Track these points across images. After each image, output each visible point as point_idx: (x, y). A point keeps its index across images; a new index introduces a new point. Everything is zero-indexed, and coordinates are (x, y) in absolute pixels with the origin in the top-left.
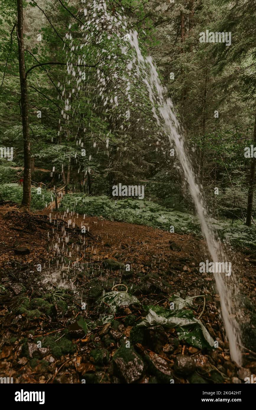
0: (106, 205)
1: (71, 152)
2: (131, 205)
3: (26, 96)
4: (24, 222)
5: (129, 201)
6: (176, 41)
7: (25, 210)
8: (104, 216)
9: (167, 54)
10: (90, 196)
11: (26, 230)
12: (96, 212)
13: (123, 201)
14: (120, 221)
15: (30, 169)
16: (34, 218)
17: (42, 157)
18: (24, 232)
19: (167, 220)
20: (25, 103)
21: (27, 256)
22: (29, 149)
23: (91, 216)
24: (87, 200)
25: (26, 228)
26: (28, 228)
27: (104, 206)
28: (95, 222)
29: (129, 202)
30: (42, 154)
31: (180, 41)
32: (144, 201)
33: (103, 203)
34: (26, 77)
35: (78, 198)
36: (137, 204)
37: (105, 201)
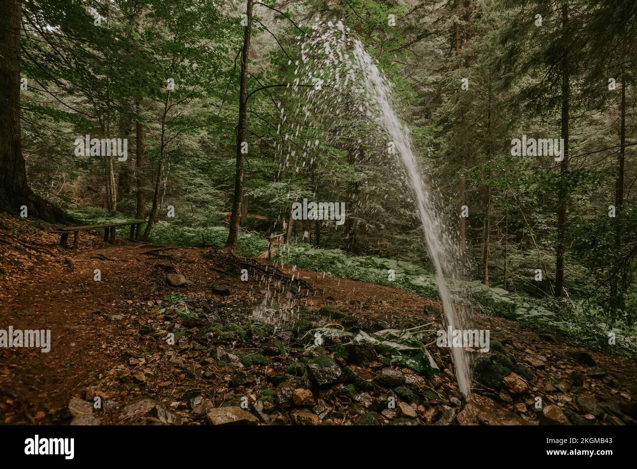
0: (339, 261)
1: (295, 192)
2: (375, 263)
3: (244, 121)
4: (228, 264)
5: (373, 258)
6: (450, 55)
7: (230, 250)
8: (332, 272)
9: (438, 71)
10: (317, 248)
11: (229, 273)
12: (322, 267)
13: (365, 257)
14: (357, 280)
15: (240, 203)
16: (240, 261)
17: (258, 196)
18: (226, 274)
19: (428, 283)
20: (243, 129)
21: (226, 297)
22: (242, 180)
23: (316, 271)
24: (312, 252)
25: (229, 270)
26: (231, 270)
27: (336, 261)
28: (318, 277)
29: (373, 260)
30: (257, 193)
31: (454, 54)
32: (398, 260)
33: (334, 258)
34: (246, 101)
35: (299, 248)
36: (385, 264)
37: (336, 255)
